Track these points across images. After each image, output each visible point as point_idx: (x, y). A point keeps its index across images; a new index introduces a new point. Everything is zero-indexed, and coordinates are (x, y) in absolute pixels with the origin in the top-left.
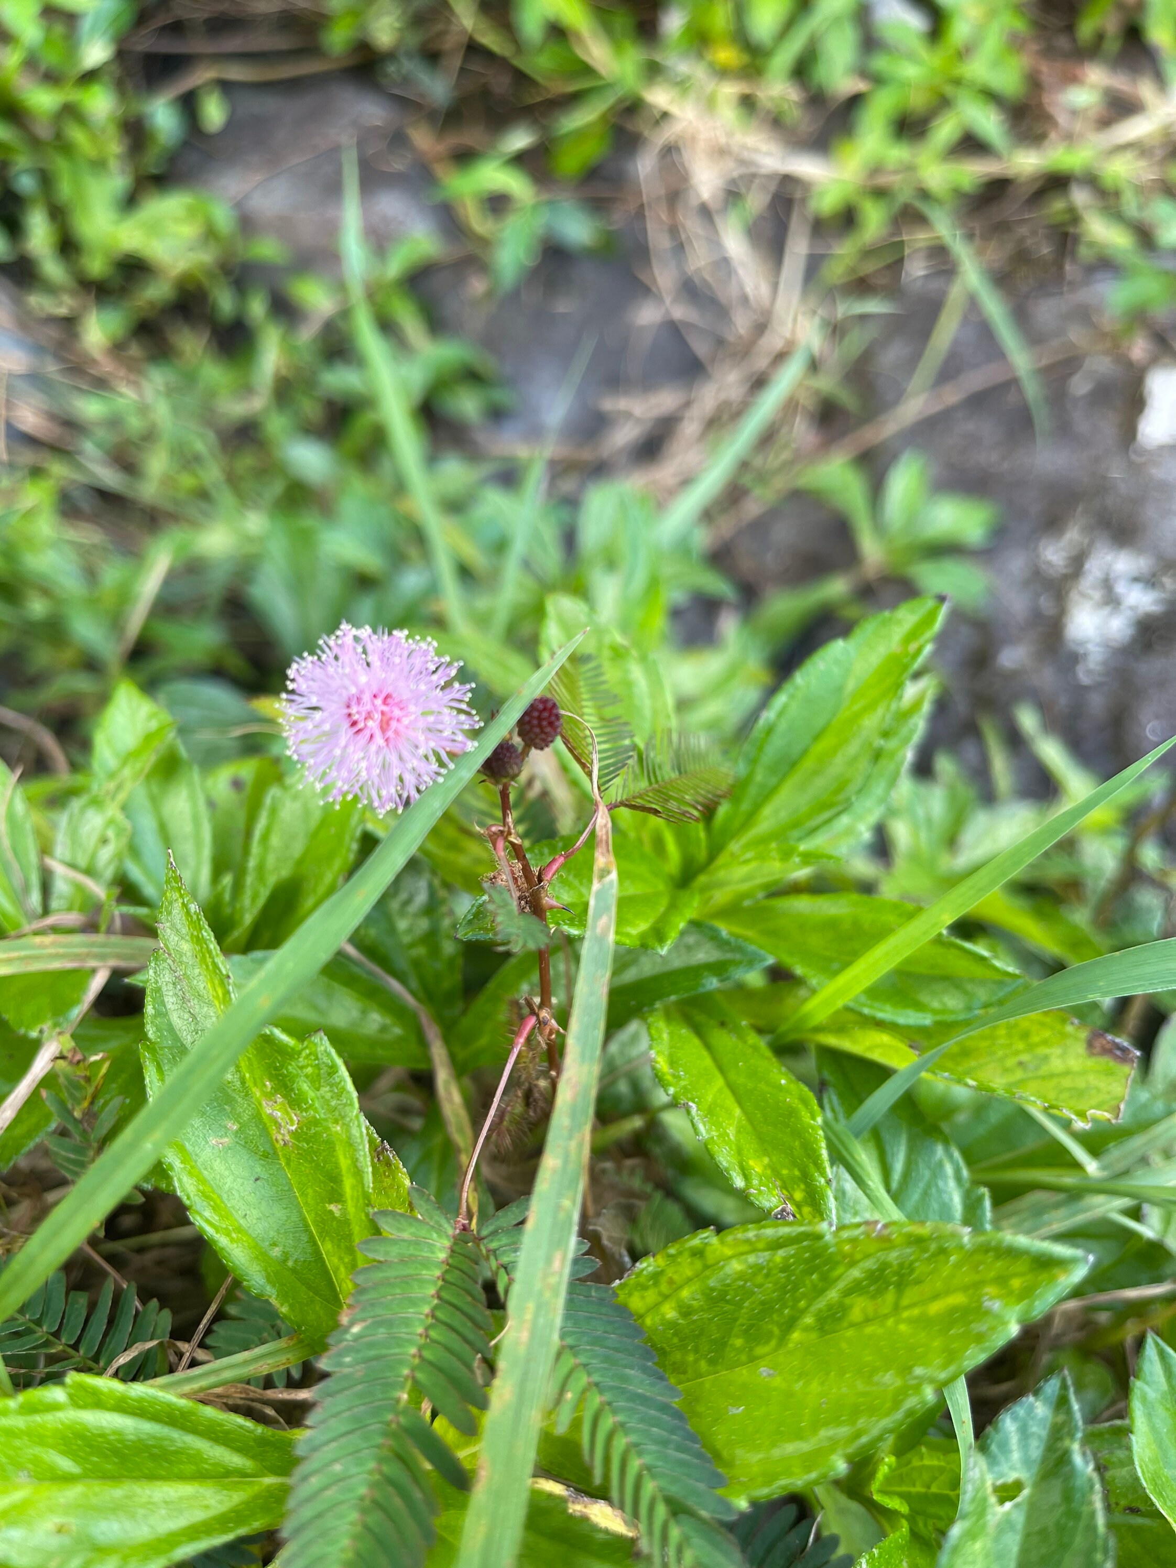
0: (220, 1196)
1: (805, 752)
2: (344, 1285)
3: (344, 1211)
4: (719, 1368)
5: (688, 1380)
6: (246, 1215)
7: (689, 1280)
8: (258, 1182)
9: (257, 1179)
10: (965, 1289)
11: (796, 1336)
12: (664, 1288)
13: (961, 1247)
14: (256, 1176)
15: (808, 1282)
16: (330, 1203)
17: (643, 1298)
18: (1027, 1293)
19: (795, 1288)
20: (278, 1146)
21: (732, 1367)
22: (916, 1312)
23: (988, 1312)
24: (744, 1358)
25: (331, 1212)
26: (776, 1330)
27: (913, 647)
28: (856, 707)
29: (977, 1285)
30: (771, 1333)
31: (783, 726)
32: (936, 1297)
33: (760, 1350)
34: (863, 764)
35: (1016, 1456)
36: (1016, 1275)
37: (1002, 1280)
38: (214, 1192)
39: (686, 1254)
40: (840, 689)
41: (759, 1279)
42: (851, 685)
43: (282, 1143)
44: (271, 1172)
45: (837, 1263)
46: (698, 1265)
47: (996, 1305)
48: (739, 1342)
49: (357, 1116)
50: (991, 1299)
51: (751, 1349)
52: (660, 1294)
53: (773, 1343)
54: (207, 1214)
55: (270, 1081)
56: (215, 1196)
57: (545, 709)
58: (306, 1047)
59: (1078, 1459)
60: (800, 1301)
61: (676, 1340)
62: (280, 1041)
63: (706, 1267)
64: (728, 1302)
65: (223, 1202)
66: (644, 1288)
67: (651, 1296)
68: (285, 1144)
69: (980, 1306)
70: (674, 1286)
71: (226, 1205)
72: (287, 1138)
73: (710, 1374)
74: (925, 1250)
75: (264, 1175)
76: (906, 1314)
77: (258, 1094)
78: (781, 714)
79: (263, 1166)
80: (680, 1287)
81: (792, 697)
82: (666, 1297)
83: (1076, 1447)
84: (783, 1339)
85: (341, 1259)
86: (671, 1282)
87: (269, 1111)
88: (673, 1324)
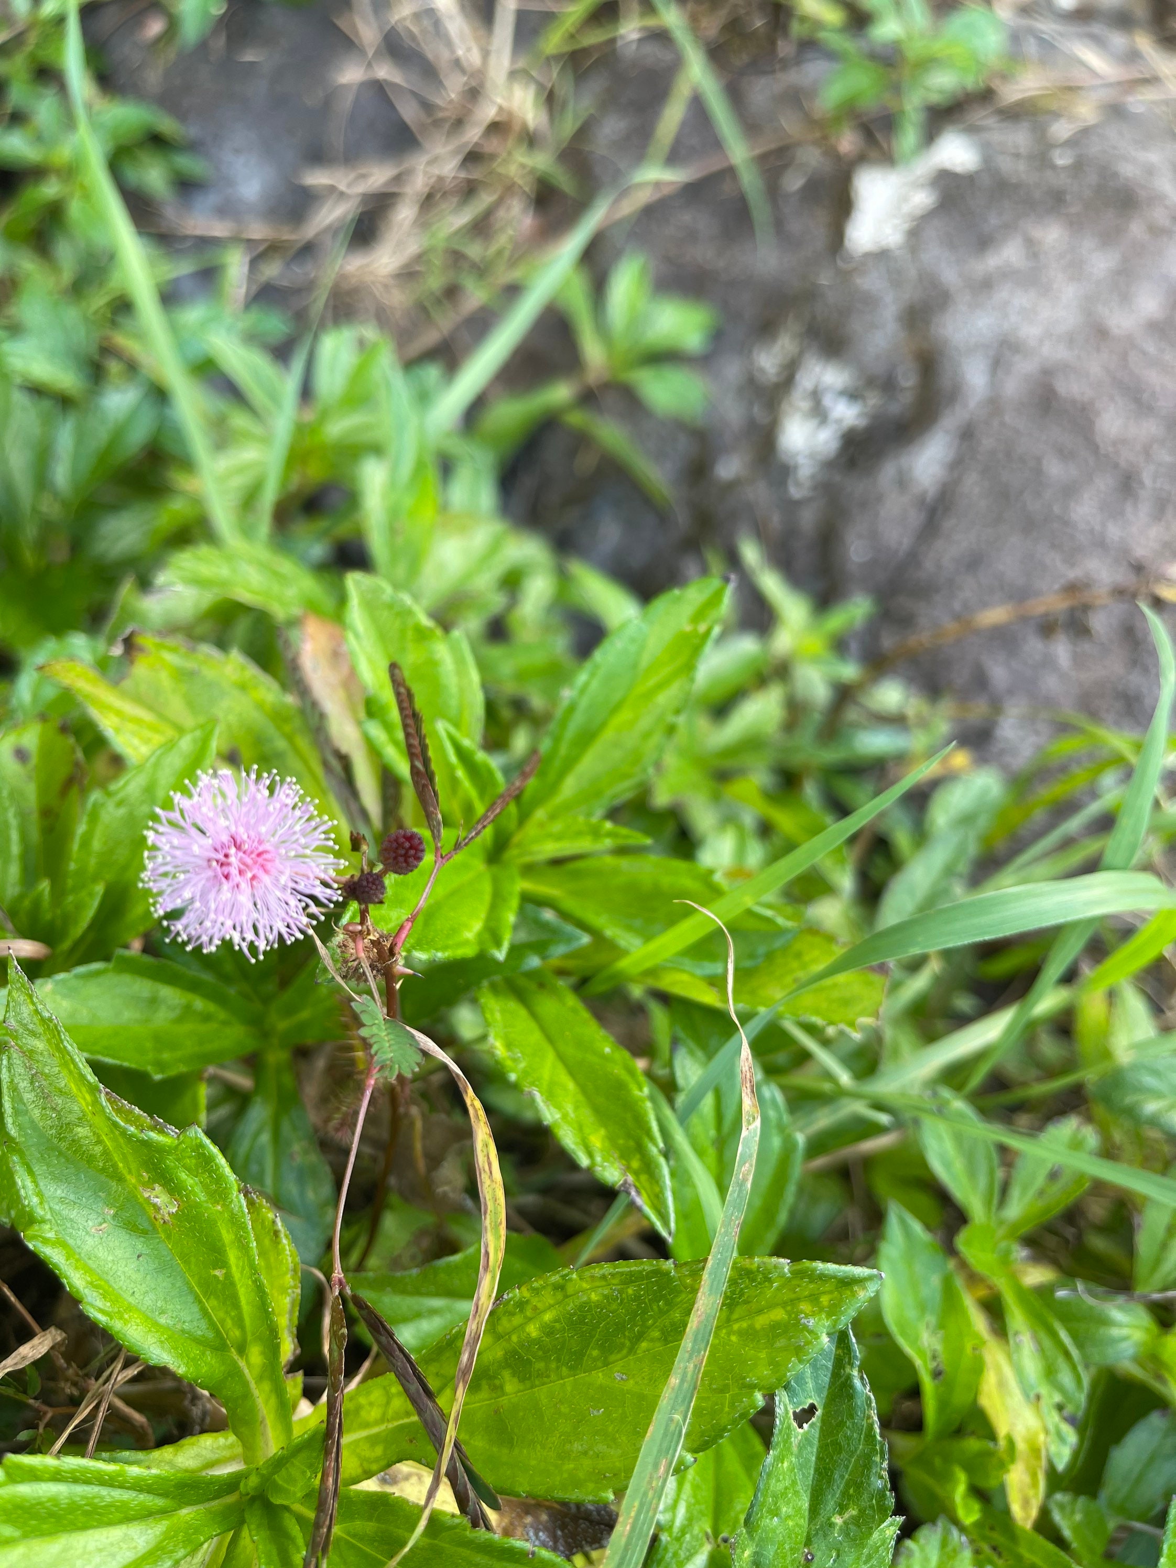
0: (107, 1282)
1: (603, 725)
2: (231, 1333)
3: (228, 1276)
4: (578, 1372)
5: (551, 1382)
6: (134, 1292)
7: (551, 1307)
8: (141, 1259)
9: (139, 1256)
10: (784, 1305)
11: (644, 1345)
12: (529, 1313)
13: (782, 1275)
14: (138, 1253)
15: (655, 1307)
16: (214, 1269)
17: (510, 1321)
18: (833, 1310)
19: (645, 1312)
20: (157, 1223)
21: (589, 1371)
22: (744, 1325)
23: (806, 1328)
24: (599, 1364)
25: (215, 1276)
26: (628, 1343)
27: (702, 628)
28: (651, 682)
29: (794, 1302)
30: (623, 1345)
31: (584, 703)
32: (760, 1312)
33: (612, 1358)
34: (656, 738)
35: (810, 1385)
36: (824, 1293)
37: (814, 1298)
38: (100, 1279)
39: (549, 1289)
40: (635, 666)
41: (614, 1306)
42: (645, 660)
43: (162, 1222)
44: (152, 1247)
45: (681, 1292)
46: (559, 1296)
47: (812, 1322)
48: (595, 1353)
49: (237, 1196)
50: (806, 1317)
51: (606, 1358)
52: (525, 1317)
53: (625, 1351)
54: (99, 1303)
55: (147, 1173)
56: (103, 1283)
57: (411, 847)
58: (183, 1142)
59: (857, 1383)
60: (648, 1320)
61: (540, 1353)
62: (158, 1143)
63: (566, 1297)
64: (586, 1324)
65: (110, 1286)
66: (512, 1314)
67: (517, 1320)
68: (164, 1222)
69: (798, 1321)
70: (538, 1311)
71: (114, 1289)
72: (167, 1218)
73: (569, 1376)
74: (753, 1280)
75: (145, 1251)
76: (736, 1327)
77: (134, 1181)
78: (583, 691)
79: (144, 1243)
80: (544, 1311)
81: (592, 675)
82: (530, 1319)
83: (855, 1373)
84: (632, 1350)
85: (227, 1313)
86: (535, 1308)
87: (146, 1195)
88: (538, 1341)
